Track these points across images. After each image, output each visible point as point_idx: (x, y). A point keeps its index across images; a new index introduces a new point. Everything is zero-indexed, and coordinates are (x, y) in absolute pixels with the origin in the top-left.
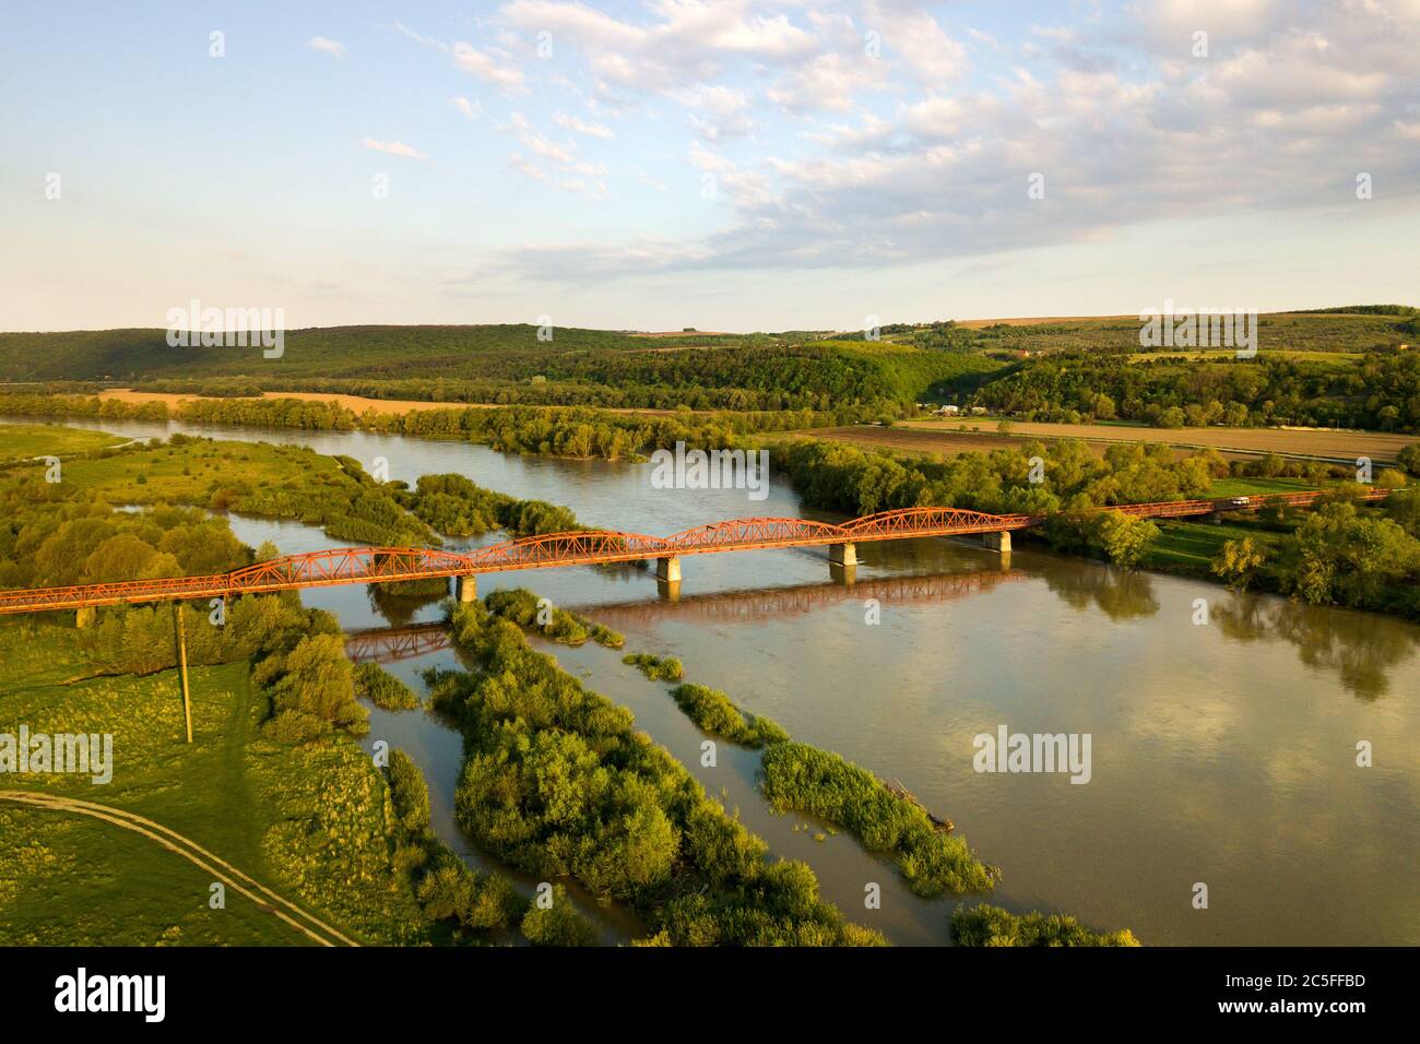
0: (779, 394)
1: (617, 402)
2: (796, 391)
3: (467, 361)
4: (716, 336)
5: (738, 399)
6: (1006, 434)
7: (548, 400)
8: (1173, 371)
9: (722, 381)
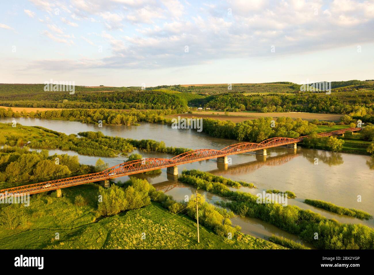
0: (150, 105)
1: (98, 107)
2: (155, 104)
3: (36, 95)
4: (111, 88)
5: (139, 106)
6: (227, 115)
7: (75, 107)
8: (257, 98)
9: (130, 101)
